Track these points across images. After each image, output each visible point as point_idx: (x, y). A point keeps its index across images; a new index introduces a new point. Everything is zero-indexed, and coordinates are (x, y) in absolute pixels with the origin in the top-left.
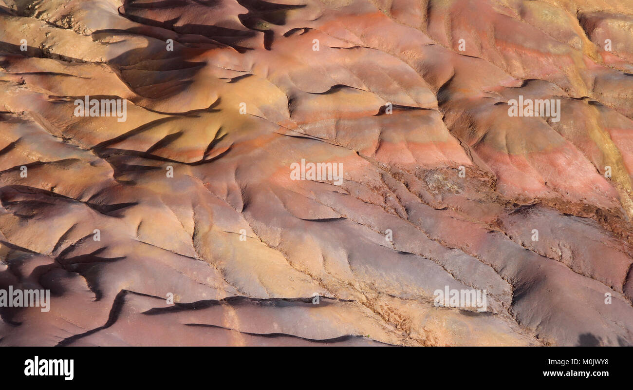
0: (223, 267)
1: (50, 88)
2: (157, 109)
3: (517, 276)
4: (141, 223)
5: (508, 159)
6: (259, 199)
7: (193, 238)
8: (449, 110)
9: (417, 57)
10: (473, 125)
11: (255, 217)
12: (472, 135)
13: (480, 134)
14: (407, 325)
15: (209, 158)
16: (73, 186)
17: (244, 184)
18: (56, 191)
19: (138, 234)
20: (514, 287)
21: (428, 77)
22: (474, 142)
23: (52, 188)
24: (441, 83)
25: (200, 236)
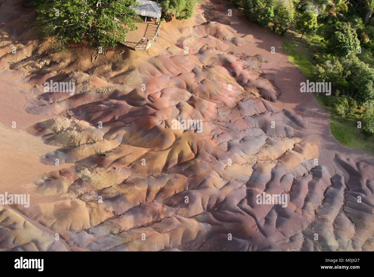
0: (234, 179)
1: (124, 164)
2: (164, 149)
3: (259, 125)
4: (213, 184)
5: (221, 97)
6: (218, 154)
7: (221, 177)
8: (196, 93)
9: (173, 84)
10: (204, 93)
11: (222, 159)
12: (206, 96)
13: (208, 94)
14: (269, 158)
15: (196, 153)
16: (180, 188)
17: (211, 153)
18: (177, 192)
19: (217, 188)
20: (261, 128)
21: (181, 87)
22: (209, 97)
23: (175, 192)
24: (185, 87)
25: (222, 176)
